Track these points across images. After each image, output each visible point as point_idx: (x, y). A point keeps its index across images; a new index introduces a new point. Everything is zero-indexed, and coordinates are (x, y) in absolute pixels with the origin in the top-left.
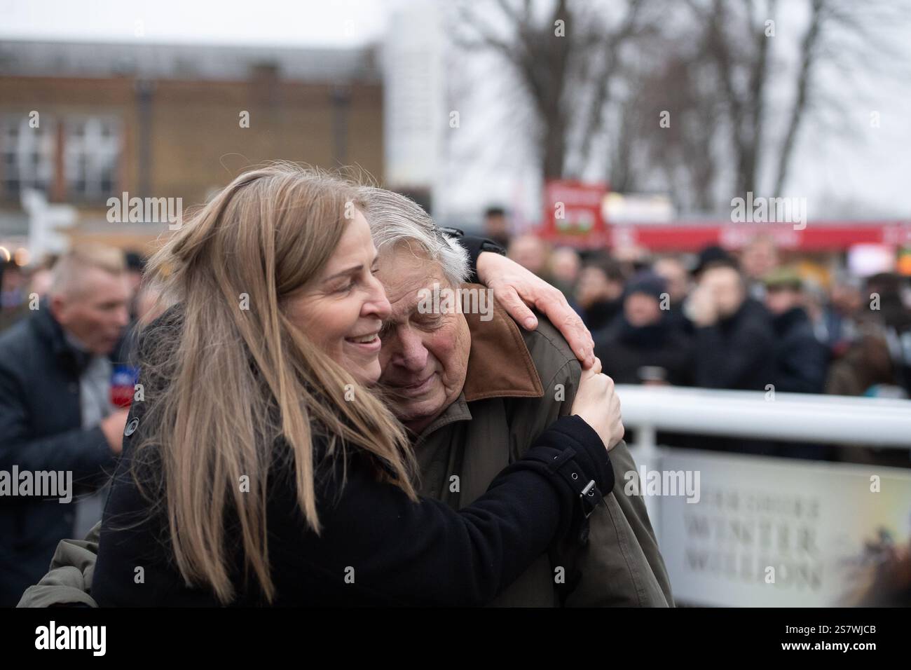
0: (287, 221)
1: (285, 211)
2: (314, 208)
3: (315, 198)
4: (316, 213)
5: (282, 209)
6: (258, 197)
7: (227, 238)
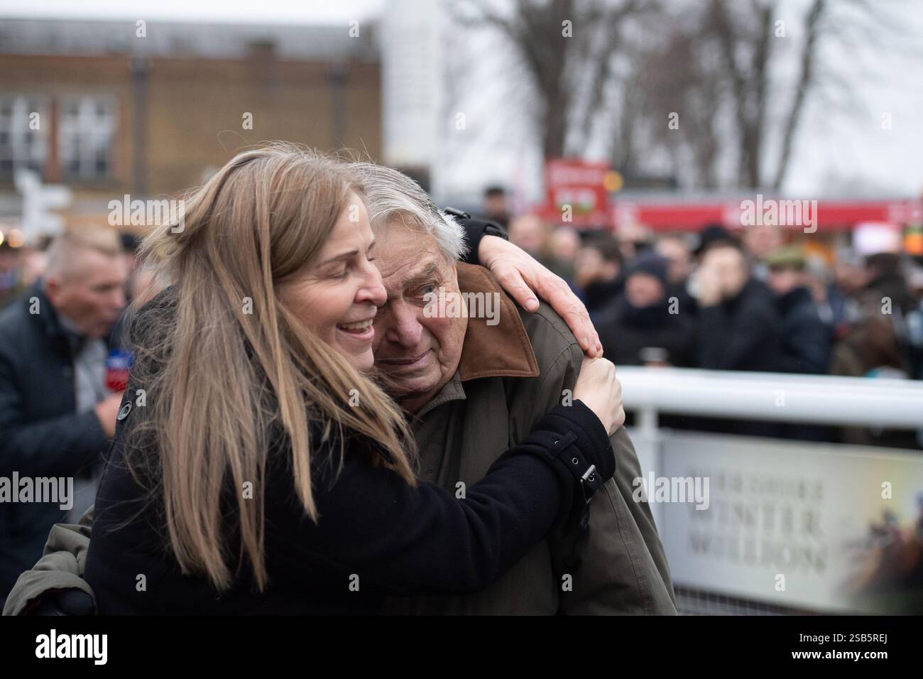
0: (282, 204)
1: (280, 194)
2: (310, 191)
3: (311, 181)
4: (311, 197)
5: (277, 191)
6: (254, 179)
7: (220, 221)
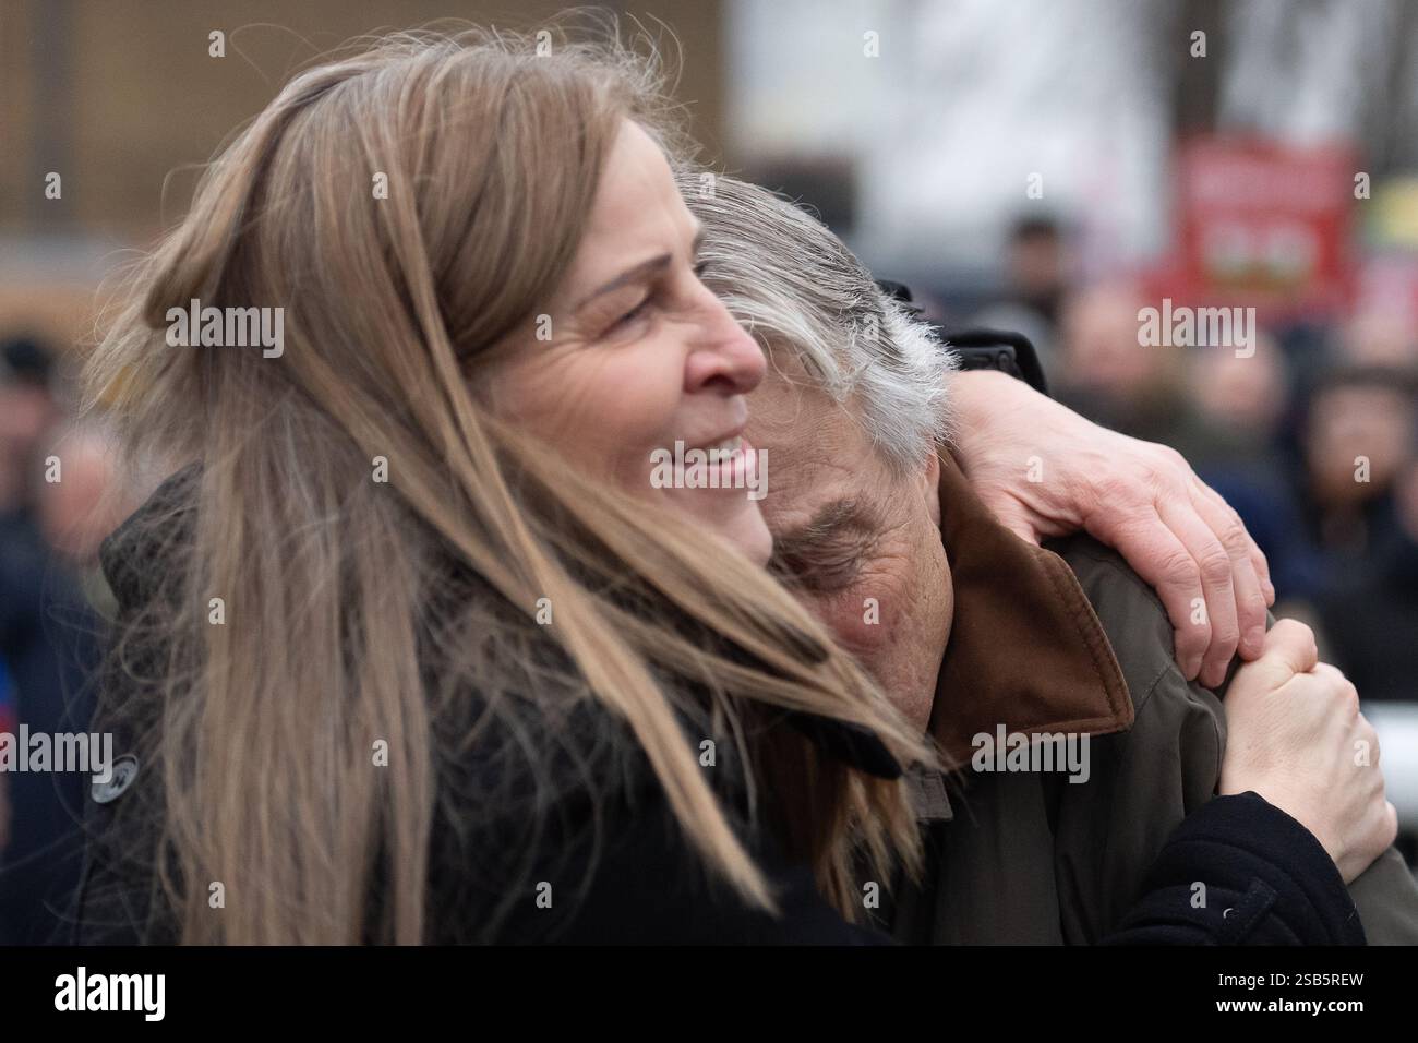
0: (448, 157)
1: (433, 139)
2: (511, 114)
3: (508, 90)
4: (520, 127)
5: (425, 130)
6: (352, 121)
7: (287, 240)
